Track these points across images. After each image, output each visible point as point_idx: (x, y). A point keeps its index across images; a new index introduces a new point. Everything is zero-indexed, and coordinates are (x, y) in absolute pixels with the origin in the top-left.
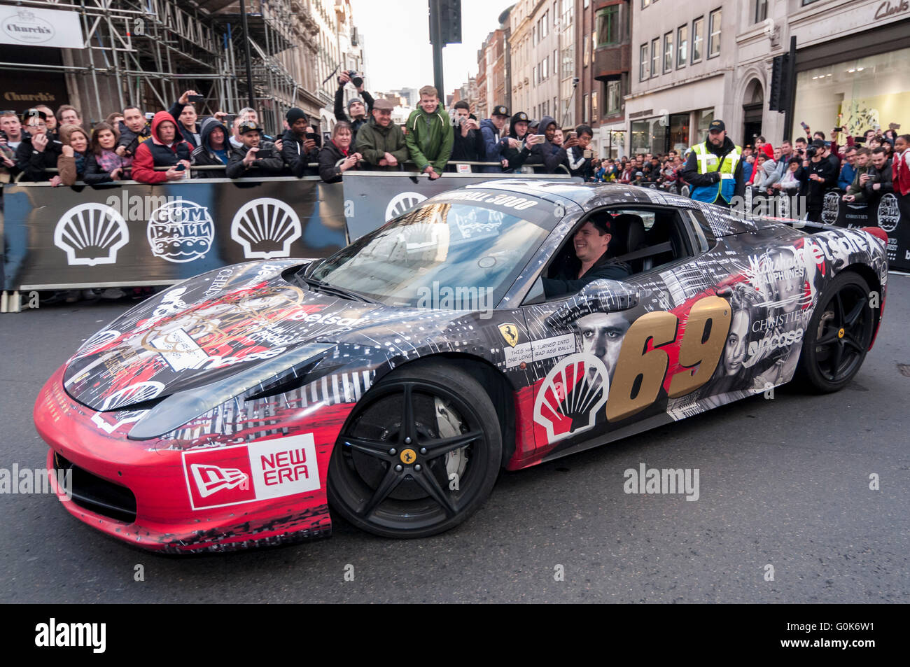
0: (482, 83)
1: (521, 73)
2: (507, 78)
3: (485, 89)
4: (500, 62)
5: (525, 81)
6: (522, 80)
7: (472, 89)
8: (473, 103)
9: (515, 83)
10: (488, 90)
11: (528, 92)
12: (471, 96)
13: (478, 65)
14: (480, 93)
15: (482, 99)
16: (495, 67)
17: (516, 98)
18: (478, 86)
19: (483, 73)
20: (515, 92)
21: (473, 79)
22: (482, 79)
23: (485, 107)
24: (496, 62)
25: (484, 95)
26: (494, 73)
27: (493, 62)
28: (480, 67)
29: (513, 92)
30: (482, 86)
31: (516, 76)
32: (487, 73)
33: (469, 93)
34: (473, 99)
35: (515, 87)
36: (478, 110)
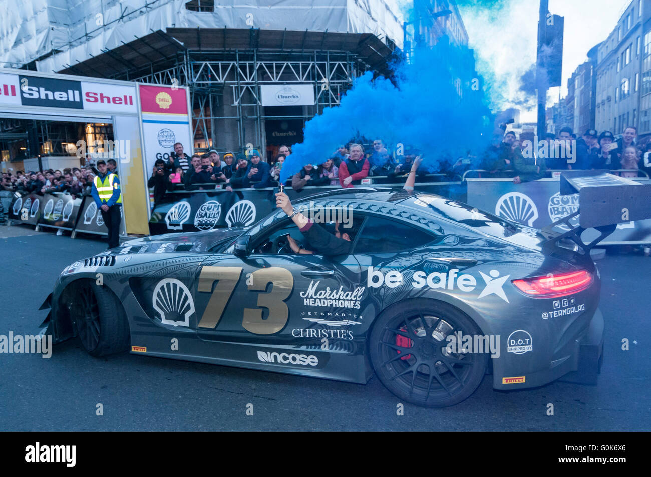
0: (570, 102)
1: (605, 92)
2: (592, 97)
3: (573, 106)
4: (587, 85)
5: (608, 99)
6: (605, 98)
7: (562, 107)
8: (562, 117)
9: (599, 99)
10: (575, 107)
11: (610, 106)
12: (560, 112)
13: (567, 89)
14: (568, 109)
15: (570, 114)
16: (582, 90)
17: (599, 112)
18: (567, 104)
19: (571, 94)
20: (599, 107)
21: (563, 99)
22: (571, 98)
23: (572, 120)
24: (583, 86)
25: (572, 111)
26: (581, 94)
27: (581, 86)
28: (569, 91)
29: (596, 108)
30: (571, 104)
31: (601, 95)
32: (575, 95)
33: (559, 110)
34: (563, 113)
35: (599, 104)
36: (566, 122)
